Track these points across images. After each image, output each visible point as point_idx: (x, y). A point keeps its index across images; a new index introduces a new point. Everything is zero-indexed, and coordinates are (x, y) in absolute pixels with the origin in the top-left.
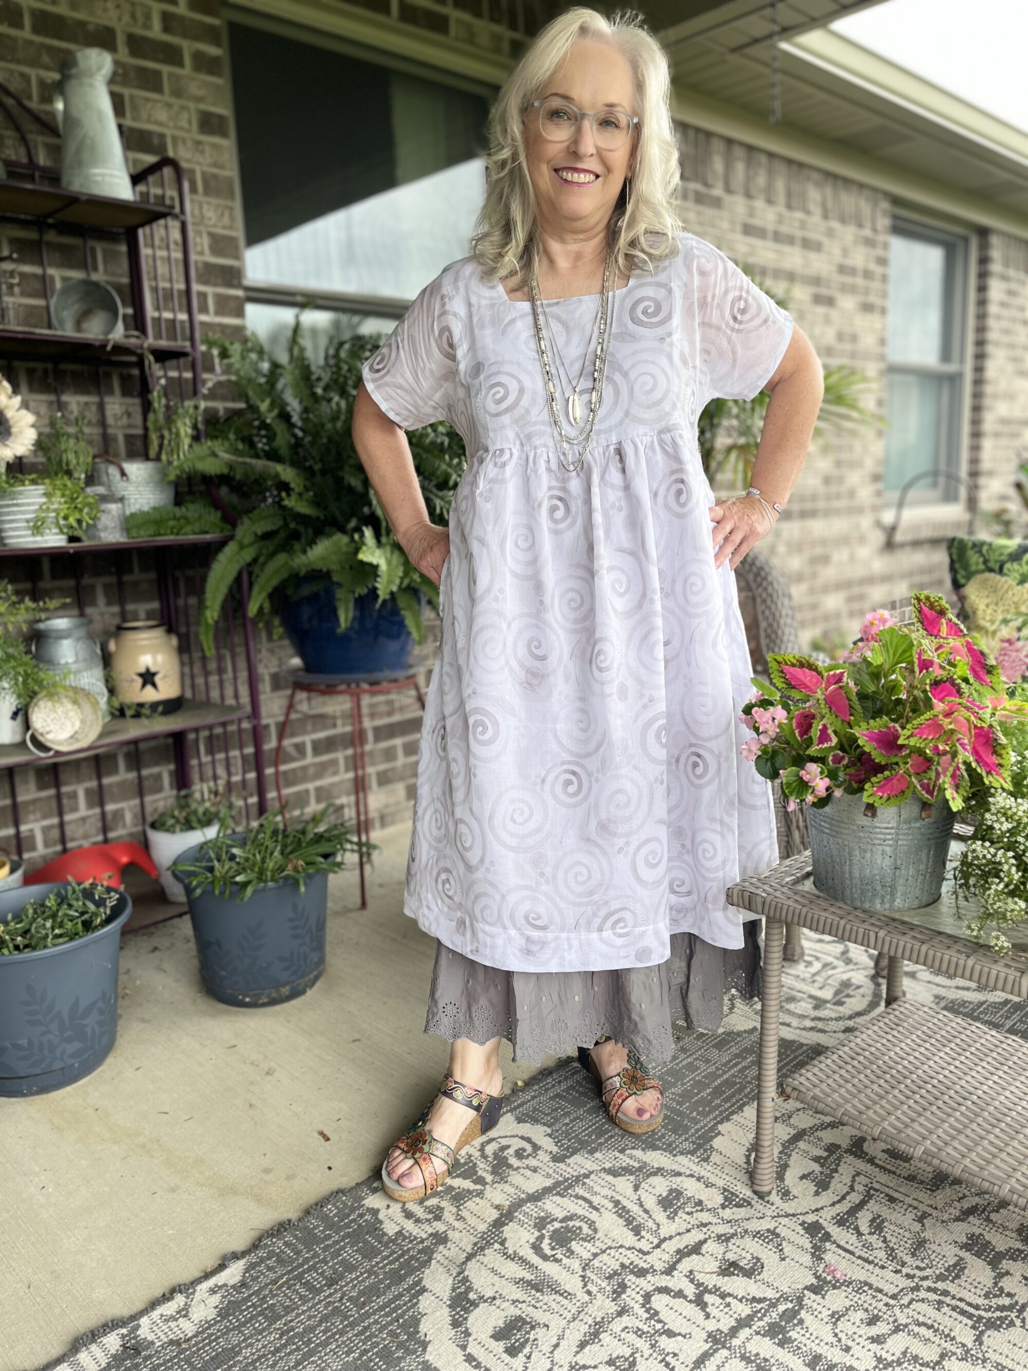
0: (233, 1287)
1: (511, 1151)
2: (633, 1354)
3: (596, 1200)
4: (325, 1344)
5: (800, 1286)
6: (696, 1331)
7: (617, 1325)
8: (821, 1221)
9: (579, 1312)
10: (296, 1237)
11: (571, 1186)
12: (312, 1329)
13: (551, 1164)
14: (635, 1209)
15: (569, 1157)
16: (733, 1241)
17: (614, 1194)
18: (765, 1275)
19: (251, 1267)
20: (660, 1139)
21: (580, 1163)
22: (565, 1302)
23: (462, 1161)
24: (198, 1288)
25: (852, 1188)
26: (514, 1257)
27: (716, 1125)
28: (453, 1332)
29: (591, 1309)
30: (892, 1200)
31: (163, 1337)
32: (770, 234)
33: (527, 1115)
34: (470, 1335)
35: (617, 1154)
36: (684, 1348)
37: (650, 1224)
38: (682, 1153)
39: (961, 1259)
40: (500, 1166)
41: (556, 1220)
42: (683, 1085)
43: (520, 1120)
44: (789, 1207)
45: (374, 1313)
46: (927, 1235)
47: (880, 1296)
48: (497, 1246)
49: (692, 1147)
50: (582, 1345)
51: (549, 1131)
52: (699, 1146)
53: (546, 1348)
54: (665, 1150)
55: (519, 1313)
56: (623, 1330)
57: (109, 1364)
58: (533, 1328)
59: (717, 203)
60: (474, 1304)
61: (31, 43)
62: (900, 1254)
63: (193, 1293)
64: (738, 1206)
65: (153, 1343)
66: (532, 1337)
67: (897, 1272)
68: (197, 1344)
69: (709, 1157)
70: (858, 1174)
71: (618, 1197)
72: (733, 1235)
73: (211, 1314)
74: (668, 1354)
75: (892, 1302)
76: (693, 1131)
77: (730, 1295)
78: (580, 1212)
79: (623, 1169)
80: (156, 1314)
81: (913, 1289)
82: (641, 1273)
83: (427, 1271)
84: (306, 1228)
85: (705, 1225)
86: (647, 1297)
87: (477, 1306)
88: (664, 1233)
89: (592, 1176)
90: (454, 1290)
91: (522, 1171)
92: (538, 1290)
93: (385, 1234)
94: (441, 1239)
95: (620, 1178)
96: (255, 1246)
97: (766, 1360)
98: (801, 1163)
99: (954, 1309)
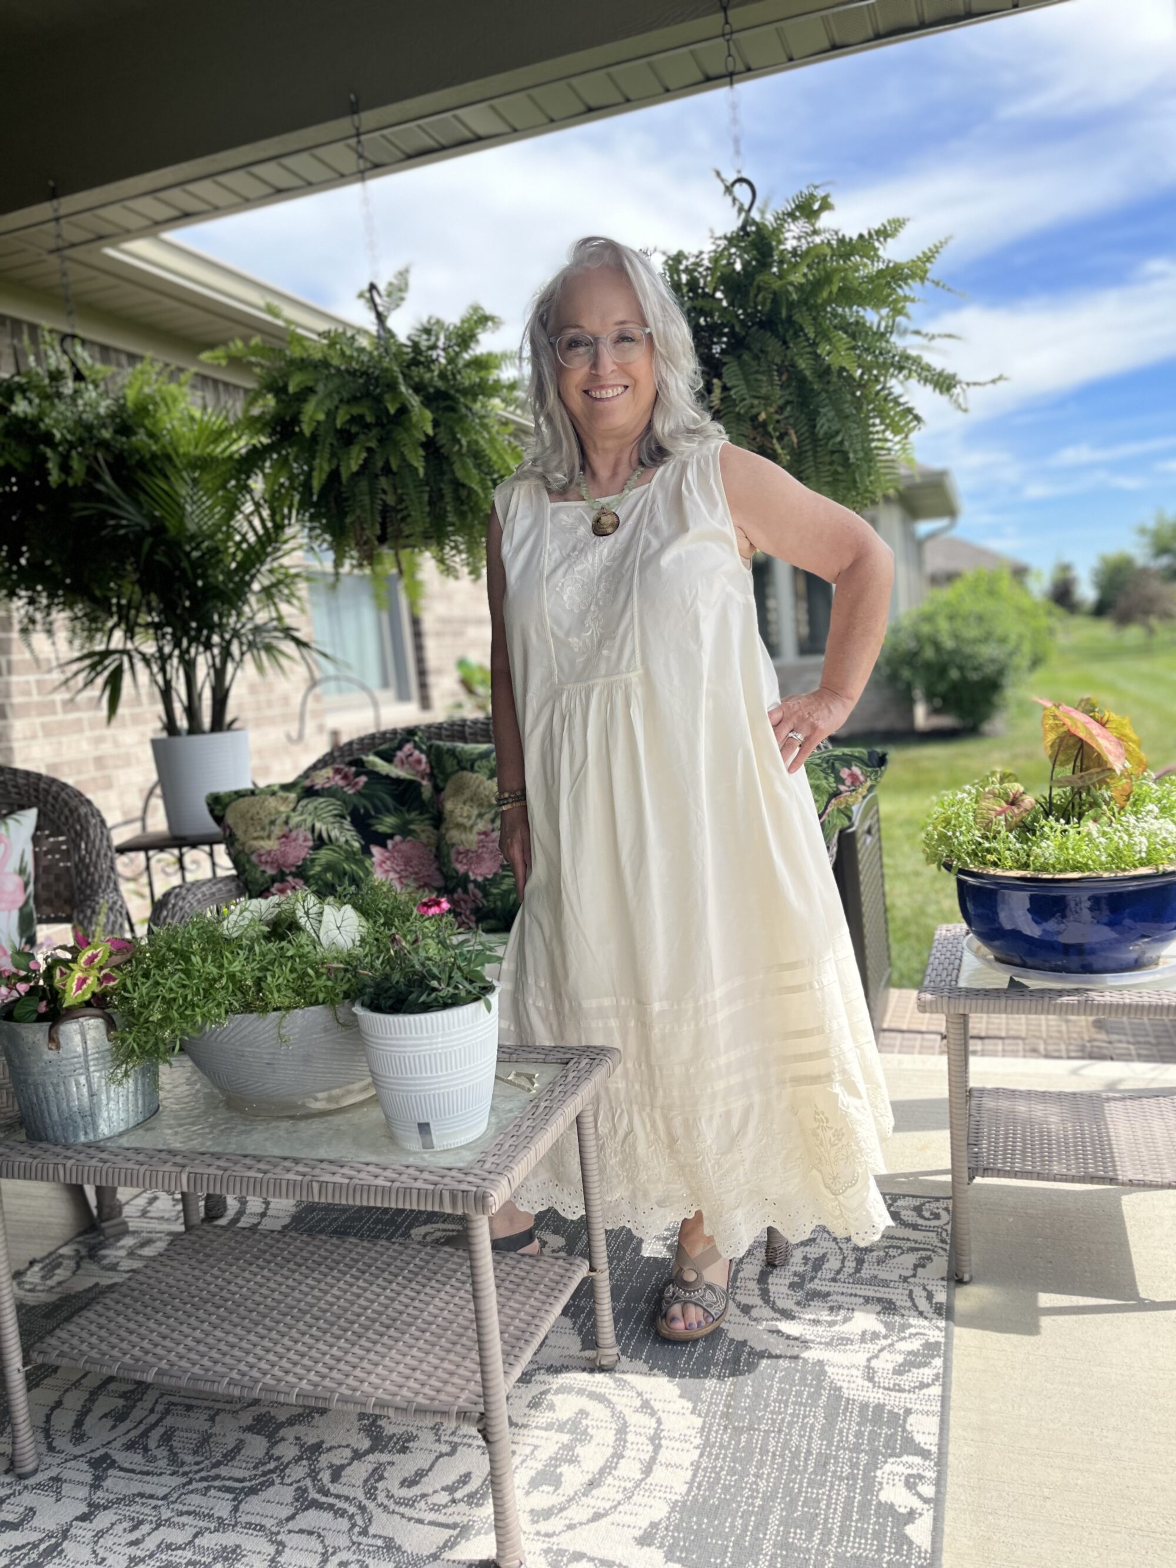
8: (110, 1452)
25: (152, 1411)
30: (189, 1408)
39: (241, 1441)
44: (78, 1451)
46: (213, 1431)
47: (150, 1501)
62: (181, 1456)
67: (173, 1473)
70: (162, 1395)
75: (160, 1503)
81: (184, 1485)
98: (105, 1403)
99: (220, 1489)
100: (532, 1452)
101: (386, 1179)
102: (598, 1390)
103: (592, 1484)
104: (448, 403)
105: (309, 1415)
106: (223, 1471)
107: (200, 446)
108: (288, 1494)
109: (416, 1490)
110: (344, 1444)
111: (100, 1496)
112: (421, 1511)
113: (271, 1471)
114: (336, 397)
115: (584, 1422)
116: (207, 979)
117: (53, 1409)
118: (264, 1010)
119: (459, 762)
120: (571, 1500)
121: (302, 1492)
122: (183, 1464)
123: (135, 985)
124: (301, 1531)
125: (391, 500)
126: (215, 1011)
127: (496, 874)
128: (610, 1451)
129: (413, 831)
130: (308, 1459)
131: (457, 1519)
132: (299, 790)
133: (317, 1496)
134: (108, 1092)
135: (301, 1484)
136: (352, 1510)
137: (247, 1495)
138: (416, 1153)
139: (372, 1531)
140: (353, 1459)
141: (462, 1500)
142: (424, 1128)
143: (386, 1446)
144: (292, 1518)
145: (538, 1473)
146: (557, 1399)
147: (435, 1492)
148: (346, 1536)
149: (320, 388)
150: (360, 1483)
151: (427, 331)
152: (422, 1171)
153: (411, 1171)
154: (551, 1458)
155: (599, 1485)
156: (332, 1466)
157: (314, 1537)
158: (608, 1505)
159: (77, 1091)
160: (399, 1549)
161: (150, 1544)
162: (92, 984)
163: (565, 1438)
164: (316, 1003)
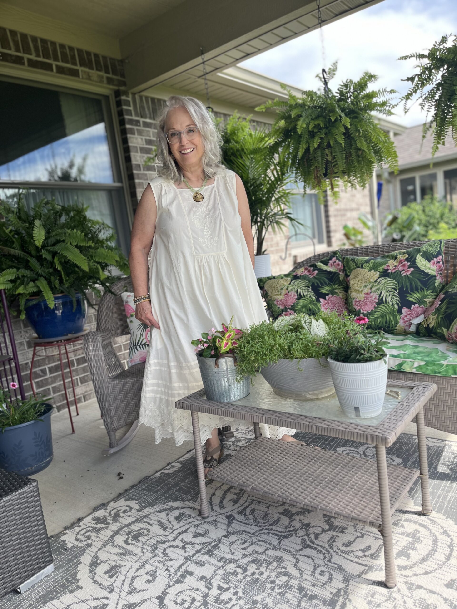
2: (156, 569)
3: (151, 522)
5: (221, 536)
6: (180, 557)
7: (152, 561)
8: (233, 514)
9: (138, 559)
11: (142, 519)
13: (136, 513)
14: (165, 522)
15: (144, 509)
16: (199, 526)
18: (209, 535)
20: (179, 497)
21: (147, 511)
22: (134, 557)
23: (102, 518)
25: (246, 501)
26: (117, 546)
28: (90, 574)
29: (143, 558)
30: (259, 502)
33: (130, 498)
34: (96, 574)
35: (162, 505)
36: (175, 563)
37: (171, 526)
38: (187, 501)
39: (280, 518)
40: (116, 517)
41: (135, 531)
43: (126, 500)
44: (222, 512)
46: (269, 512)
47: (248, 534)
48: (111, 544)
49: (191, 498)
50: (138, 570)
51: (137, 502)
52: (194, 497)
53: (124, 572)
54: (181, 501)
55: (115, 564)
56: (154, 562)
58: (120, 567)
60: (99, 564)
62: (258, 520)
66: (119, 570)
67: (256, 525)
69: (196, 500)
70: (249, 496)
71: (159, 519)
72: (200, 524)
74: (169, 567)
75: (252, 535)
76: (192, 492)
77: (195, 543)
78: (145, 527)
79: (164, 509)
81: (260, 530)
82: (164, 542)
83: (82, 557)
85: (190, 523)
86: (165, 550)
88: (174, 528)
89: (151, 514)
90: (92, 561)
91: (125, 517)
92: (124, 555)
93: (67, 548)
94: (89, 545)
95: (162, 513)
97: (204, 562)
98: (230, 496)
99: (273, 534)
100: (396, 543)
101: (343, 427)
102: (423, 523)
103: (424, 560)
104: (355, 115)
105: (304, 512)
106: (274, 527)
107: (255, 144)
108: (299, 541)
109: (348, 549)
110: (318, 525)
111: (230, 529)
112: (351, 556)
113: (291, 531)
114: (310, 117)
115: (418, 535)
116: (270, 345)
117: (212, 495)
118: (292, 358)
119: (356, 264)
120: (415, 564)
121: (304, 541)
122: (259, 522)
123: (244, 346)
124: (305, 556)
125: (330, 158)
126: (274, 357)
127: (372, 310)
128: (430, 548)
129: (337, 293)
130: (305, 529)
131: (367, 563)
132: (291, 276)
133: (310, 544)
134: (234, 385)
135: (303, 538)
136: (324, 551)
137: (283, 538)
138: (353, 419)
139: (333, 561)
140: (322, 532)
141: (368, 556)
142: (357, 409)
143: (335, 529)
144: (301, 550)
145: (399, 551)
146: (405, 524)
147: (357, 551)
148: (322, 561)
149: (304, 114)
150: (326, 541)
151: (346, 86)
152: (357, 426)
153: (353, 425)
154: (404, 546)
155: (427, 561)
156: (314, 533)
157: (310, 559)
158: (431, 569)
159: (224, 383)
160: (344, 570)
161: (250, 550)
162: (230, 346)
163: (410, 540)
164: (312, 357)
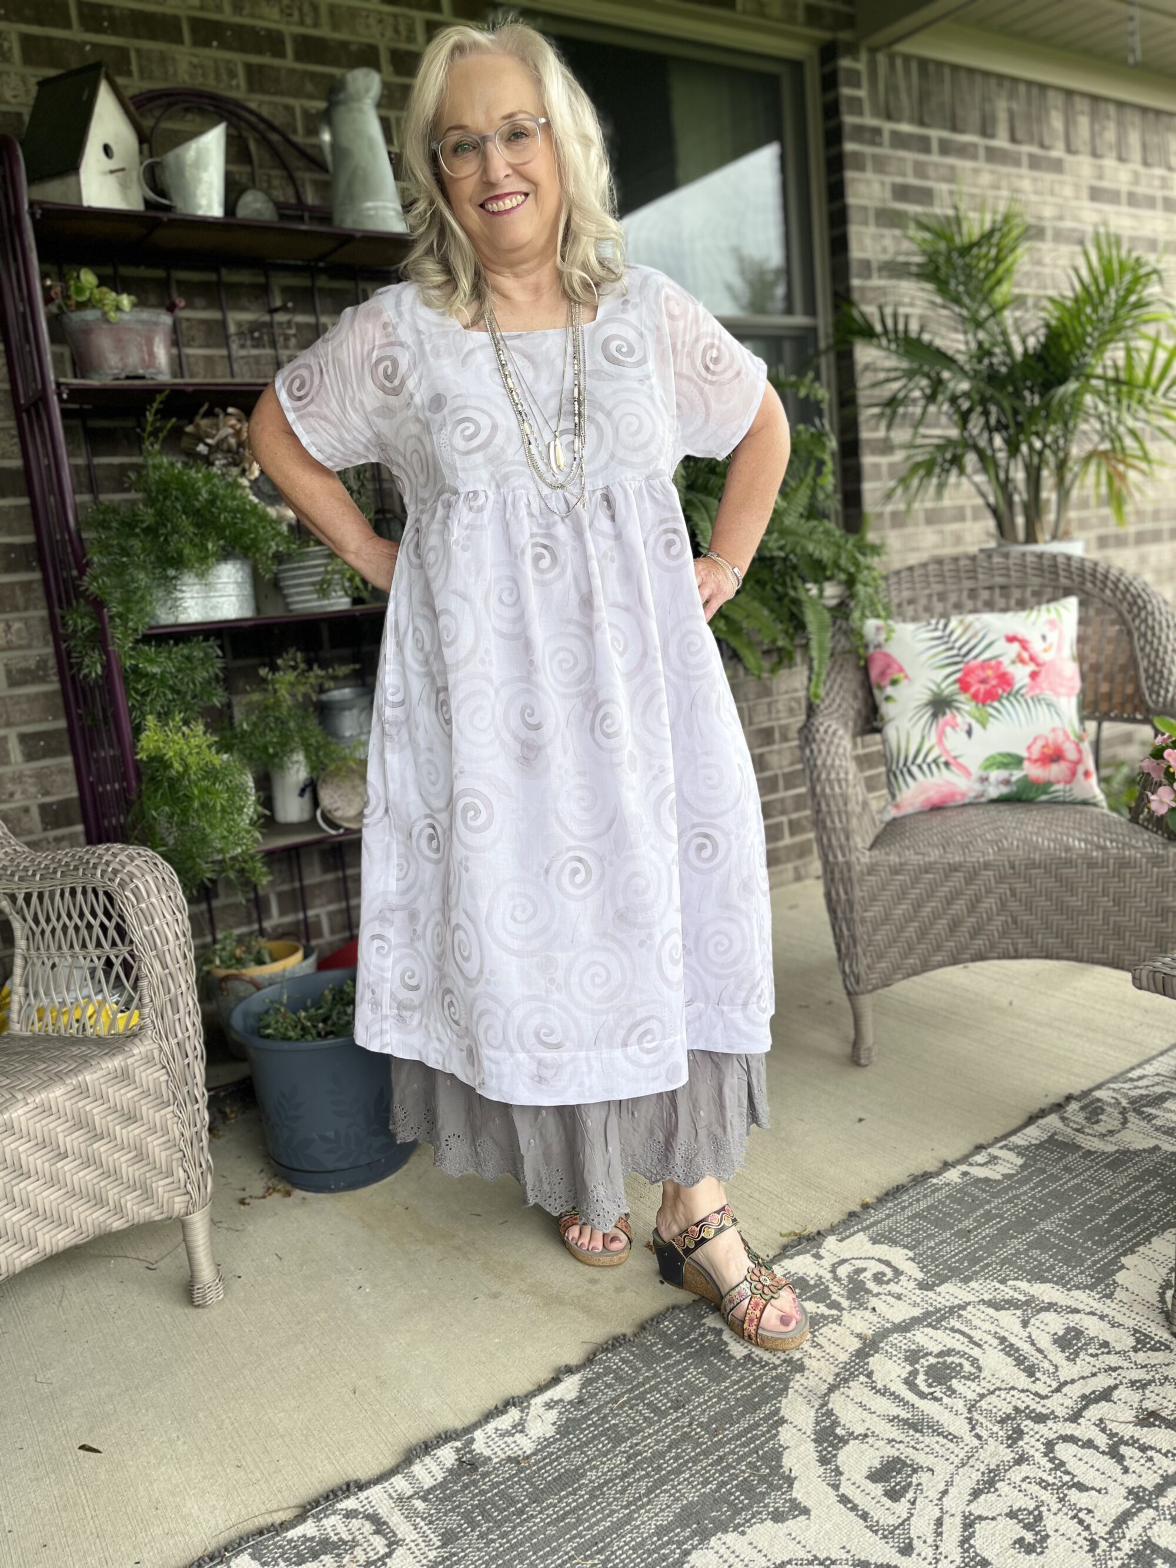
0: (570, 1402)
1: (868, 1274)
2: (1037, 1508)
3: (977, 1335)
4: (678, 1472)
6: (1112, 1486)
7: (1017, 1474)
9: (969, 1458)
10: (632, 1353)
11: (943, 1318)
12: (661, 1455)
13: (918, 1292)
14: (1026, 1348)
15: (938, 1285)
16: (1150, 1388)
17: (998, 1330)
19: (586, 1383)
20: (1048, 1270)
21: (950, 1293)
22: (951, 1445)
23: (812, 1282)
24: (533, 1401)
26: (884, 1392)
27: (1118, 1257)
28: (822, 1469)
29: (982, 1454)
31: (500, 1453)
32: (1124, 198)
33: (883, 1236)
34: (841, 1474)
35: (998, 1285)
36: (1100, 1504)
37: (1046, 1365)
38: (1078, 1288)
40: (857, 1291)
41: (931, 1354)
42: (1071, 1209)
43: (875, 1241)
45: (729, 1441)
48: (862, 1378)
49: (1090, 1281)
50: (976, 1494)
51: (911, 1254)
52: (1099, 1281)
53: (934, 1494)
54: (1056, 1283)
55: (897, 1454)
56: (1024, 1480)
57: (445, 1478)
58: (915, 1471)
59: (1057, 166)
60: (843, 1441)
61: (292, 71)
63: (528, 1407)
64: (1153, 1349)
65: (490, 1459)
66: (914, 1481)
68: (536, 1463)
69: (1112, 1293)
71: (1002, 1333)
72: (1150, 1382)
73: (550, 1431)
74: (1081, 1510)
76: (1089, 1262)
77: (1151, 1448)
78: (958, 1347)
79: (1007, 1302)
80: (490, 1427)
82: (1041, 1419)
83: (784, 1401)
84: (643, 1344)
85: (1115, 1369)
86: (1050, 1446)
87: (846, 1442)
88: (1064, 1375)
89: (969, 1308)
90: (817, 1423)
91: (883, 1297)
92: (917, 1431)
93: (732, 1357)
94: (796, 1367)
95: (1003, 1312)
96: (589, 1360)
